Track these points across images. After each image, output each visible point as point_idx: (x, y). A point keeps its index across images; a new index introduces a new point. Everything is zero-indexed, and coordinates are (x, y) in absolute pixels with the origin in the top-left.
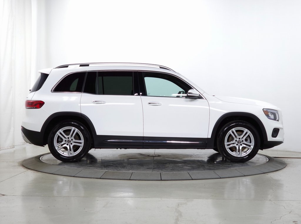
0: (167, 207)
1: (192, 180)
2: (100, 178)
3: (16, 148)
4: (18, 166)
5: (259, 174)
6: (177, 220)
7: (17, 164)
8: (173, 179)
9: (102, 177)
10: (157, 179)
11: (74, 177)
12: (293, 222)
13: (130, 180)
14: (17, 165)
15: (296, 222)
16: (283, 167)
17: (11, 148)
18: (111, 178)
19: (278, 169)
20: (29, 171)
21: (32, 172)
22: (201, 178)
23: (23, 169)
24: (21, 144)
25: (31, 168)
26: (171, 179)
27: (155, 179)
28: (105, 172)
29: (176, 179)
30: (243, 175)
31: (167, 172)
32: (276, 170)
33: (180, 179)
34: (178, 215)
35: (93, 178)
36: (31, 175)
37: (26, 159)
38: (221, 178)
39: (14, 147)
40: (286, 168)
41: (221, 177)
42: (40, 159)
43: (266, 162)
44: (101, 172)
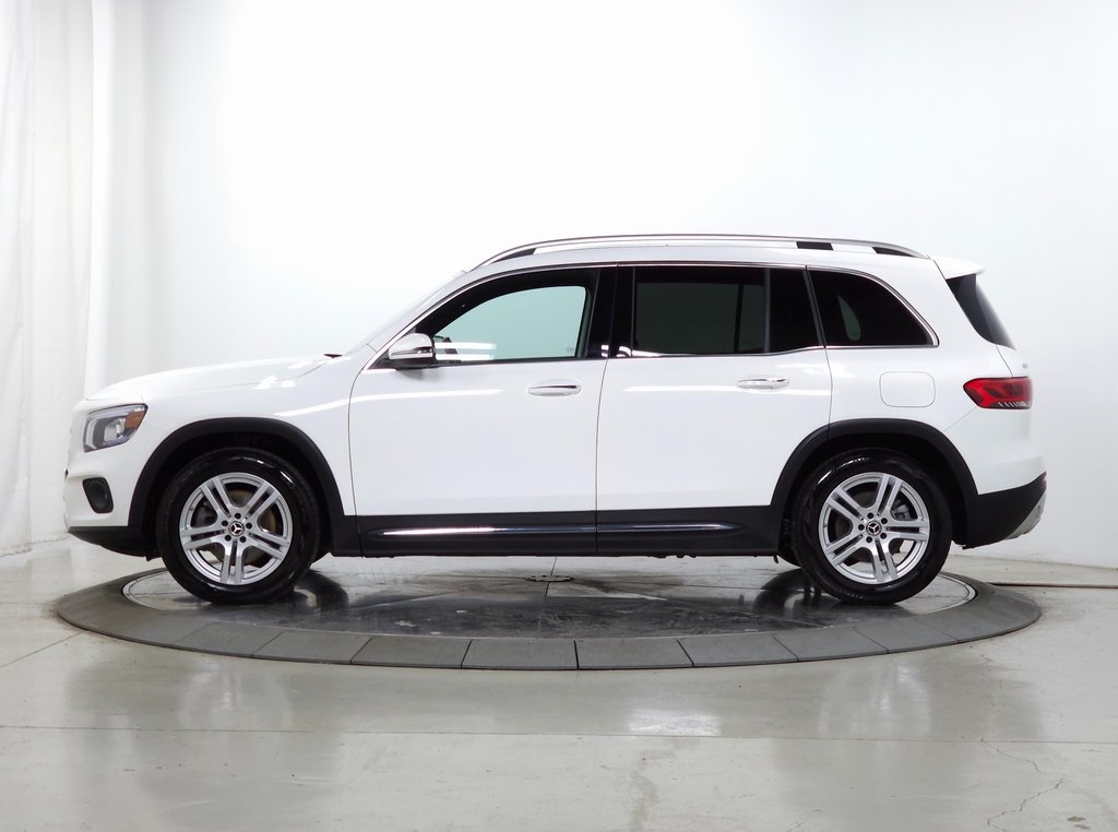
0: (603, 766)
1: (693, 666)
2: (351, 663)
3: (35, 552)
4: (41, 617)
5: (939, 646)
6: (640, 814)
7: (37, 612)
8: (621, 664)
9: (356, 660)
10: (563, 665)
11: (252, 657)
12: (1071, 819)
13: (462, 668)
14: (40, 614)
15: (1080, 819)
16: (1027, 621)
17: (18, 553)
18: (393, 661)
19: (1009, 628)
20: (85, 636)
21: (95, 638)
22: (724, 661)
23: (58, 630)
24: (54, 538)
25: (91, 626)
26: (613, 665)
27: (555, 665)
28: (367, 639)
29: (635, 664)
30: (880, 649)
31: (600, 640)
32: (1001, 629)
33: (648, 664)
34: (642, 797)
35: (325, 662)
36: (90, 650)
37: (75, 591)
38: (798, 661)
39: (28, 547)
40: (1040, 621)
41: (801, 656)
42: (126, 590)
43: (965, 601)
44: (353, 639)
